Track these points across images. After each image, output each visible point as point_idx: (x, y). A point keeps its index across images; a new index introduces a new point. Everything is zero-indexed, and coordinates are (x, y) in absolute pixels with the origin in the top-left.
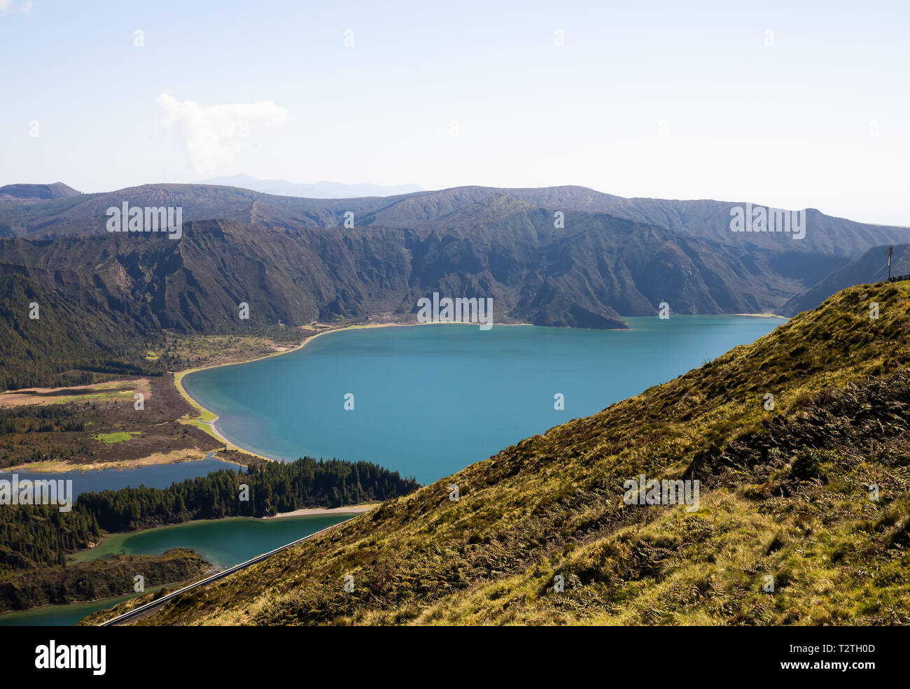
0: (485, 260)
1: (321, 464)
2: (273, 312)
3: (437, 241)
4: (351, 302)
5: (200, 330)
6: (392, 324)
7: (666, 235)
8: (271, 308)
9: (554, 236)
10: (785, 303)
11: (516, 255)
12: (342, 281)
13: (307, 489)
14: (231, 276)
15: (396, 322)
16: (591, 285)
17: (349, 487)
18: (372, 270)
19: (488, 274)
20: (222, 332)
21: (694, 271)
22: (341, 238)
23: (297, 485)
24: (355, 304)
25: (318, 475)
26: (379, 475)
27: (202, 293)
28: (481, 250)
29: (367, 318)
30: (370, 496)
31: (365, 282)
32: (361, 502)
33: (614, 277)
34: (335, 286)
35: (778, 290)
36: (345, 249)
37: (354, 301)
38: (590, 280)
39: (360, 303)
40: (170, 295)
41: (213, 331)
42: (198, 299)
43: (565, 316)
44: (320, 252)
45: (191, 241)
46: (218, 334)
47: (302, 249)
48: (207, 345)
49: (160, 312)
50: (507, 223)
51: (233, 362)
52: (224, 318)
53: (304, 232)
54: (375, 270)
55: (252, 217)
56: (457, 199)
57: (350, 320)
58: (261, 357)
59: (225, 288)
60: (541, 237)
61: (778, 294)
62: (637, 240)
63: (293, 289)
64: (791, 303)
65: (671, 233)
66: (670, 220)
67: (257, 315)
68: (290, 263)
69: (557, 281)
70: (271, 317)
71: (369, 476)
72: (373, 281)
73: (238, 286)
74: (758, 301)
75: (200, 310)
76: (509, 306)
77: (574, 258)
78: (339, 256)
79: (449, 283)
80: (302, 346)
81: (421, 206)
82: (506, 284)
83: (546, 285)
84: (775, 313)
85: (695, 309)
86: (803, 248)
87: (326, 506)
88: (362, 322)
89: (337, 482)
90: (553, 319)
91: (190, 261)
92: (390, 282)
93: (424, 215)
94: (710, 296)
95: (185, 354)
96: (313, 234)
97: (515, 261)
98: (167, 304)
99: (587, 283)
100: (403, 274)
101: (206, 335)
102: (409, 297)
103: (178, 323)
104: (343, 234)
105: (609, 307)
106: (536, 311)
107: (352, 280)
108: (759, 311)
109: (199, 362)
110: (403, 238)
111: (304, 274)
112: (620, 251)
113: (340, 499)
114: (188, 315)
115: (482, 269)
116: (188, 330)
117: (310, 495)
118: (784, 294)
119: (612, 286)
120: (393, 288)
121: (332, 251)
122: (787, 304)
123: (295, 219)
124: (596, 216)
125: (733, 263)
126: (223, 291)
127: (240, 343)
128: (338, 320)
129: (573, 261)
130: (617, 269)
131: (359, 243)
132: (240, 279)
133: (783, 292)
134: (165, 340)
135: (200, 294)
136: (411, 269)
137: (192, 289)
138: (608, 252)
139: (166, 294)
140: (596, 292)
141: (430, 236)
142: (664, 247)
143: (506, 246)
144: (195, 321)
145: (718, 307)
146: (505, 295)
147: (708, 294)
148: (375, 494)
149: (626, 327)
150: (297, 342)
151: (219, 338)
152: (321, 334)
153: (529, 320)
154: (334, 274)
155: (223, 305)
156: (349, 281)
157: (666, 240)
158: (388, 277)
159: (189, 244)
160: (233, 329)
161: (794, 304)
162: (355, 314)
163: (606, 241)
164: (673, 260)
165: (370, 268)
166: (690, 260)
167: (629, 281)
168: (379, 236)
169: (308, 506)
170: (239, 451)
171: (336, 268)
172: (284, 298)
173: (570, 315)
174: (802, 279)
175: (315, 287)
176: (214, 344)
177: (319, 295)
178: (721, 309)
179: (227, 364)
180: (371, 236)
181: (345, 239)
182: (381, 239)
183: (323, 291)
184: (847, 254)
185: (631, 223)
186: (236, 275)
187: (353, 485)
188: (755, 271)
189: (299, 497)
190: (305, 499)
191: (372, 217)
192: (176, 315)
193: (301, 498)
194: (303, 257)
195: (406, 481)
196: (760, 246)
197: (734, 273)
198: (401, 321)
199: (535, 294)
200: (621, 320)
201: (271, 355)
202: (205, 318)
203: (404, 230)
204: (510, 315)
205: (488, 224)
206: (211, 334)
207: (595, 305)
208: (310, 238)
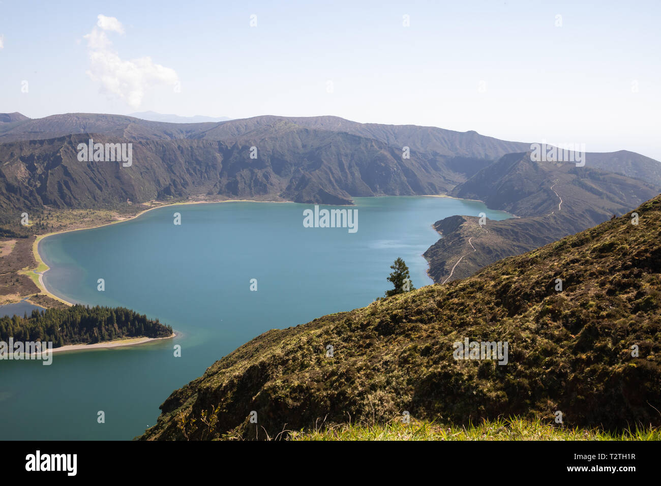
0: (268, 161)
1: (88, 310)
2: (124, 194)
3: (238, 148)
4: (179, 187)
5: (70, 206)
6: (203, 202)
7: (381, 145)
8: (122, 191)
9: (312, 146)
10: (453, 189)
11: (288, 158)
12: (175, 174)
13: (73, 329)
14: (96, 171)
15: (206, 200)
16: (333, 177)
17: (107, 327)
18: (195, 167)
19: (270, 170)
20: (86, 207)
21: (398, 168)
22: (176, 147)
23: (65, 327)
24: (181, 189)
25: (83, 318)
26: (131, 318)
27: (73, 181)
28: (265, 154)
29: (187, 198)
30: (123, 334)
31: (191, 174)
32: (115, 338)
33: (348, 172)
34: (170, 177)
35: (450, 180)
36: (178, 153)
37: (181, 187)
38: (332, 173)
39: (185, 188)
40: (51, 183)
41: (79, 206)
42: (70, 185)
43: (314, 197)
44: (162, 156)
45: (70, 148)
46: (82, 209)
47: (149, 154)
48: (71, 216)
49: (43, 194)
50: (283, 137)
51: (84, 227)
52: (88, 198)
53: (152, 142)
54: (198, 167)
55: (124, 133)
56: (258, 123)
57: (176, 199)
58: (105, 224)
59: (91, 178)
60: (304, 146)
61: (450, 183)
62: (363, 148)
63: (139, 179)
64: (457, 188)
65: (385, 145)
66: (387, 137)
67: (112, 196)
68: (139, 162)
69: (311, 174)
70: (122, 197)
71: (123, 318)
72: (196, 174)
73: (100, 177)
74: (437, 187)
75: (71, 193)
76: (281, 190)
77: (323, 160)
78: (174, 158)
79: (243, 175)
80: (137, 217)
81: (235, 127)
82: (281, 176)
83: (304, 177)
84: (447, 195)
85: (398, 192)
86: (466, 155)
87: (87, 342)
88: (184, 200)
89: (97, 324)
90: (307, 199)
91: (68, 161)
92: (207, 175)
93: (236, 133)
94: (407, 184)
95: (53, 222)
96: (157, 143)
97: (287, 161)
98: (48, 189)
99: (331, 176)
100: (216, 170)
101: (73, 209)
102: (218, 184)
103: (55, 201)
104: (178, 144)
105: (344, 191)
106: (296, 193)
107: (182, 173)
108: (437, 193)
109: (60, 228)
110: (217, 147)
111: (148, 169)
112: (352, 155)
113: (98, 336)
114: (63, 196)
115: (266, 167)
116: (61, 206)
117: (75, 334)
118: (453, 183)
119: (346, 177)
120: (209, 178)
121: (170, 154)
122: (454, 189)
123: (155, 135)
124: (339, 133)
125: (423, 163)
126: (89, 180)
127: (95, 214)
128: (168, 199)
129: (323, 161)
130: (350, 167)
131: (188, 149)
132: (102, 172)
133: (453, 182)
134: (42, 213)
135: (72, 182)
136: (222, 166)
137: (67, 179)
138: (345, 156)
139: (48, 182)
140: (336, 181)
141: (234, 145)
142: (379, 153)
143: (281, 152)
144: (67, 200)
145: (412, 191)
146: (279, 183)
147: (406, 182)
148: (128, 332)
149: (352, 204)
150: (134, 214)
151: (81, 211)
152: (154, 208)
153: (292, 199)
154: (170, 169)
155: (88, 190)
156: (180, 174)
157: (381, 149)
158: (206, 172)
159: (68, 149)
160: (94, 205)
161: (458, 189)
162: (180, 195)
163: (344, 149)
164: (385, 161)
165: (194, 166)
166: (396, 161)
167: (357, 174)
168: (202, 145)
169: (73, 342)
170: (48, 296)
171: (172, 166)
172: (132, 185)
173: (318, 196)
174: (464, 174)
175: (155, 177)
176: (76, 215)
177: (158, 182)
178: (413, 192)
179: (79, 229)
180: (196, 145)
181: (179, 147)
182: (203, 147)
183: (162, 180)
184: (492, 158)
185: (360, 138)
186: (100, 170)
187: (110, 326)
188: (437, 169)
189: (66, 336)
190: (71, 337)
191: (204, 134)
192: (55, 195)
193: (68, 337)
194: (148, 159)
195: (152, 322)
196: (441, 153)
197: (423, 170)
198: (209, 200)
199: (297, 183)
200: (350, 199)
201: (113, 223)
202: (75, 198)
203: (218, 142)
204: (281, 196)
205: (271, 138)
206: (77, 208)
207: (335, 189)
208: (156, 146)
